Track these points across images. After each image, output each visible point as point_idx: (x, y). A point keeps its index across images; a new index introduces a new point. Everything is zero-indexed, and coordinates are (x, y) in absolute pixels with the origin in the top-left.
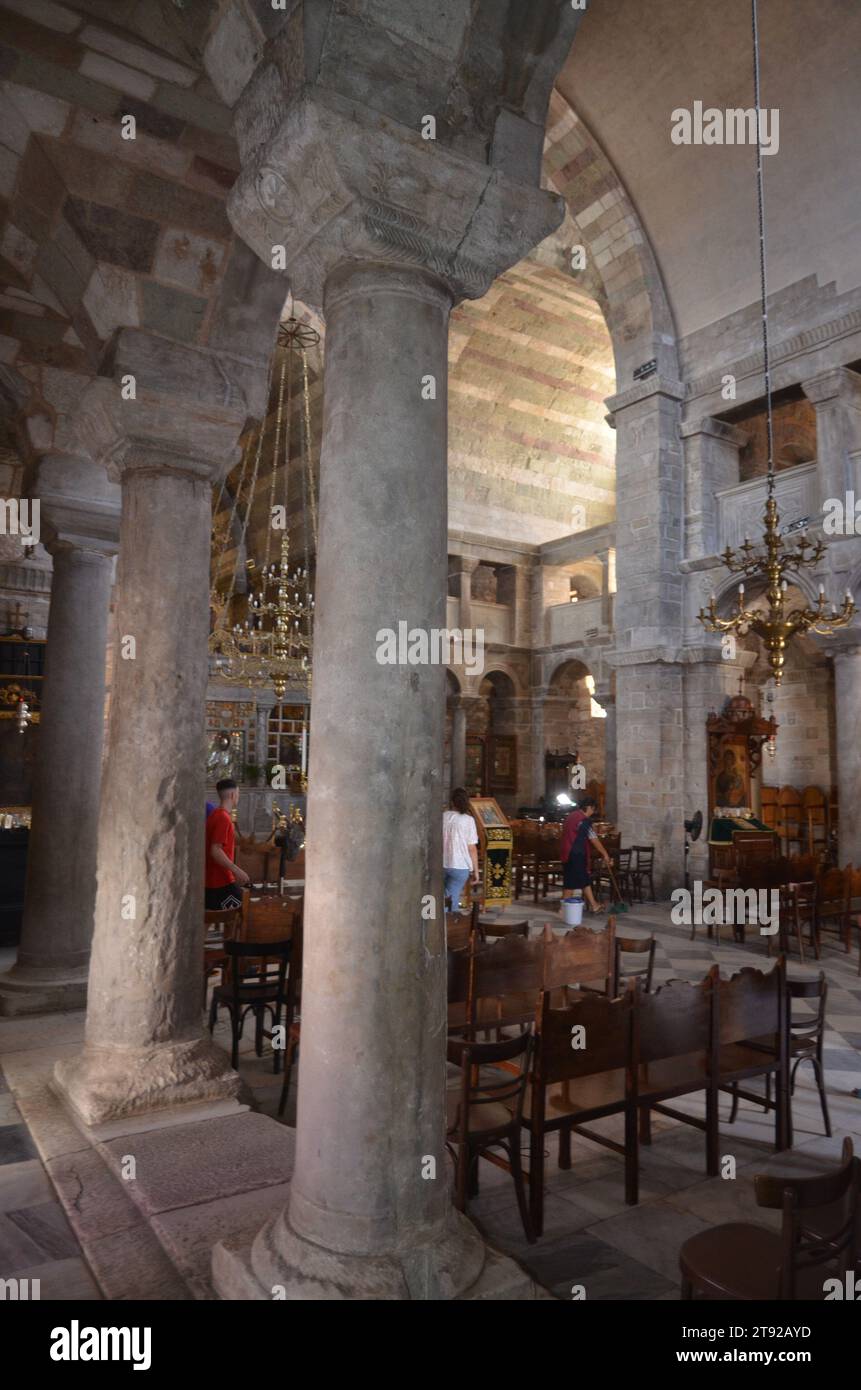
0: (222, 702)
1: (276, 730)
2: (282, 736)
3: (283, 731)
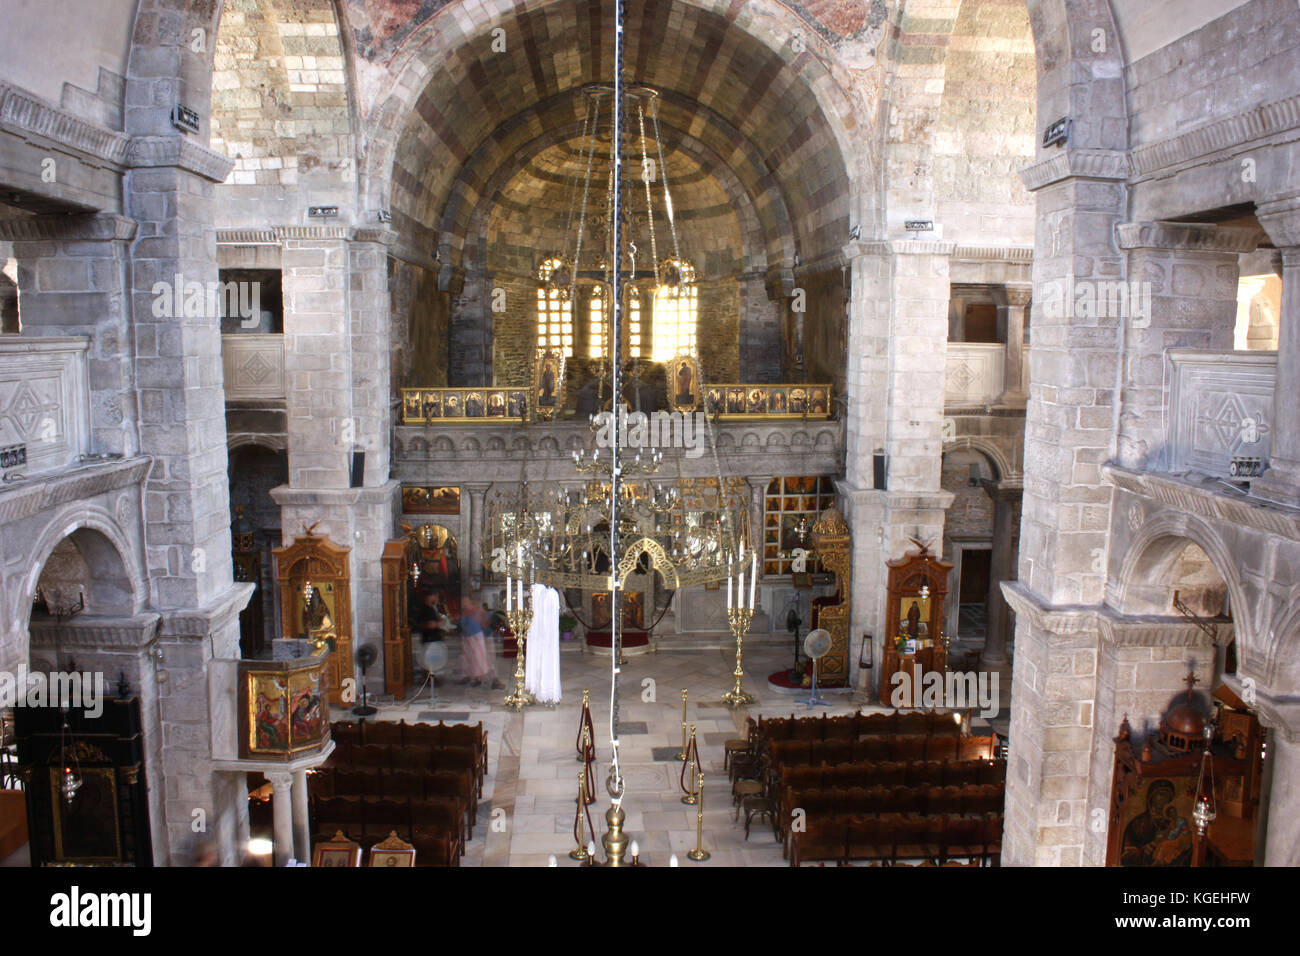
0: (705, 478)
1: (777, 509)
3: (786, 509)
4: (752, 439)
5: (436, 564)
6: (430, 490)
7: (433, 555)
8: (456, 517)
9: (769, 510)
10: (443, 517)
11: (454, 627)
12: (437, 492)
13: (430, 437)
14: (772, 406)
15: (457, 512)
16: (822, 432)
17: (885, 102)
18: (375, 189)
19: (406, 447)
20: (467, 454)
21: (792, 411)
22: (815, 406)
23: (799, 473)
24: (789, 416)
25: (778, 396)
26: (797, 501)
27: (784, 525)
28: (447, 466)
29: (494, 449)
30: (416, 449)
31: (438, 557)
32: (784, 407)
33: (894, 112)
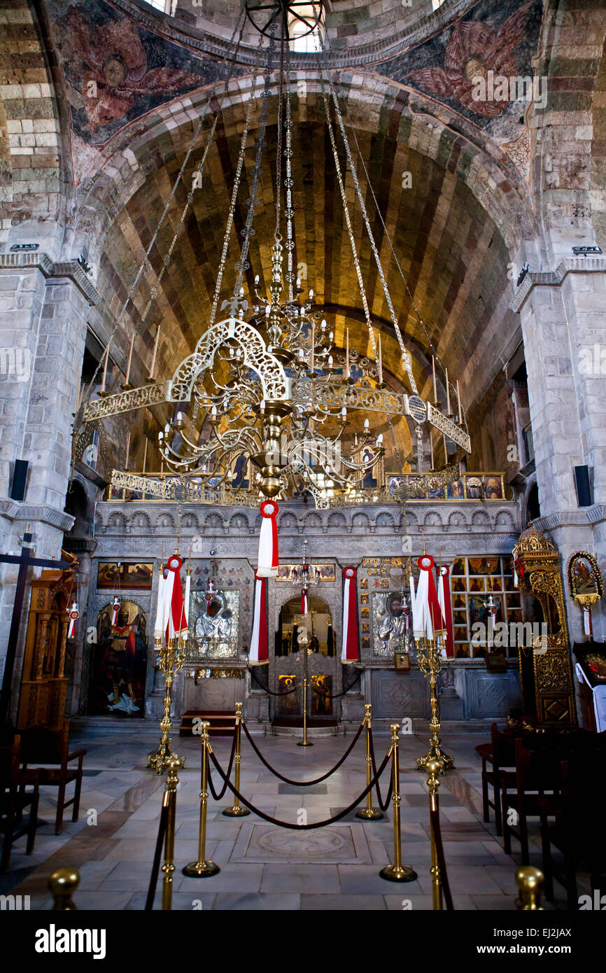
0: (390, 558)
1: (463, 589)
2: (472, 597)
3: (472, 590)
4: (434, 519)
5: (125, 641)
6: (125, 565)
7: (122, 632)
8: (147, 592)
9: (455, 590)
10: (135, 592)
11: (137, 709)
12: (131, 569)
13: (129, 512)
14: (451, 493)
15: (149, 588)
16: (501, 512)
17: (538, 157)
18: (79, 243)
19: (105, 522)
20: (160, 531)
21: (469, 497)
22: (491, 492)
23: (483, 551)
24: (466, 500)
25: (456, 483)
26: (482, 582)
27: (471, 607)
28: (143, 542)
29: (188, 526)
30: (115, 525)
31: (126, 634)
32: (462, 494)
33: (548, 159)
